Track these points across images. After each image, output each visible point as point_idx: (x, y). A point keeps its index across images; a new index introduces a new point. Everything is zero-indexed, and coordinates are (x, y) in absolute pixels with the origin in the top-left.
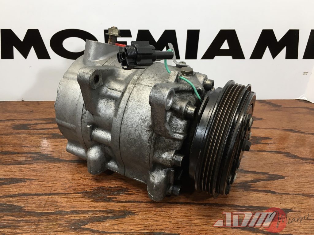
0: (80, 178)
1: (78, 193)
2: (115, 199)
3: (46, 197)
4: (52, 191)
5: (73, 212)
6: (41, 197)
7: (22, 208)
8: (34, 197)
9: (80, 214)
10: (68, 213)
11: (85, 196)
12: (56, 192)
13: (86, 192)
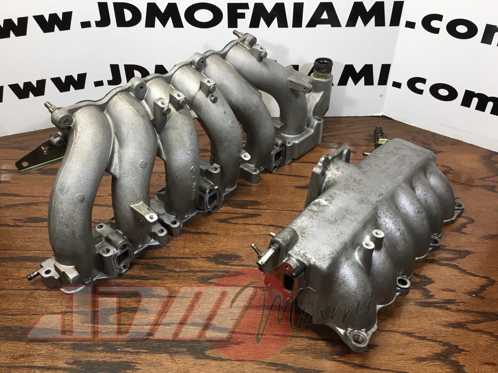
0: (203, 247)
1: (203, 258)
2: (230, 263)
3: (180, 260)
4: (184, 256)
5: (201, 271)
6: (177, 260)
7: (164, 267)
8: (172, 259)
9: (206, 273)
10: (197, 272)
11: (208, 260)
12: (186, 256)
13: (209, 257)
